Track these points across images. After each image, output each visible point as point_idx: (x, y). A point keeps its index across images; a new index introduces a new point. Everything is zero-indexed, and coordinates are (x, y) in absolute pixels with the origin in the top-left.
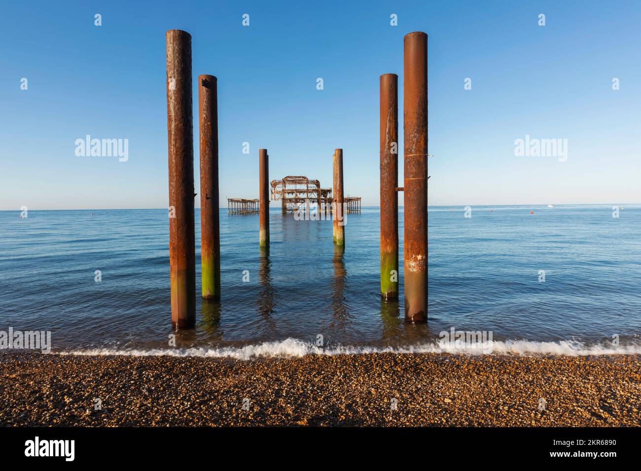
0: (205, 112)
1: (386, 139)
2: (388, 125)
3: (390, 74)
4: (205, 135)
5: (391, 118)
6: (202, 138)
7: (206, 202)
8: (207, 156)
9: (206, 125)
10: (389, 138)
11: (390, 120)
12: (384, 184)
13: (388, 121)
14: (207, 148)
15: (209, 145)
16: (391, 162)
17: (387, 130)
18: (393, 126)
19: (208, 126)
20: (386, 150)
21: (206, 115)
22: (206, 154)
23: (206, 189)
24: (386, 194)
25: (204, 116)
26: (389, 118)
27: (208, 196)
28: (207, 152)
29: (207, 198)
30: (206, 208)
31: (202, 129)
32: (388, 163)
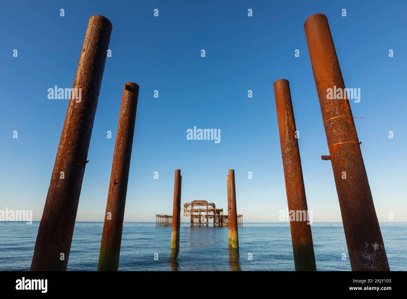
0: (125, 109)
1: (286, 130)
2: (286, 118)
3: (283, 80)
4: (122, 127)
5: (288, 113)
6: (119, 130)
7: (113, 187)
8: (121, 145)
9: (124, 119)
10: (288, 129)
11: (287, 114)
12: (289, 171)
13: (286, 115)
14: (122, 138)
15: (124, 135)
16: (293, 149)
17: (286, 122)
18: (291, 119)
19: (125, 120)
20: (287, 139)
21: (125, 111)
22: (120, 143)
23: (115, 175)
24: (292, 181)
25: (124, 112)
26: (286, 112)
27: (117, 181)
28: (122, 141)
29: (115, 184)
30: (112, 193)
31: (120, 123)
32: (291, 151)
